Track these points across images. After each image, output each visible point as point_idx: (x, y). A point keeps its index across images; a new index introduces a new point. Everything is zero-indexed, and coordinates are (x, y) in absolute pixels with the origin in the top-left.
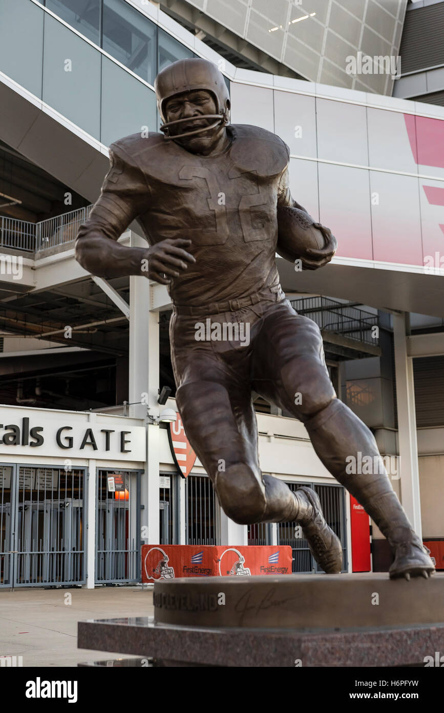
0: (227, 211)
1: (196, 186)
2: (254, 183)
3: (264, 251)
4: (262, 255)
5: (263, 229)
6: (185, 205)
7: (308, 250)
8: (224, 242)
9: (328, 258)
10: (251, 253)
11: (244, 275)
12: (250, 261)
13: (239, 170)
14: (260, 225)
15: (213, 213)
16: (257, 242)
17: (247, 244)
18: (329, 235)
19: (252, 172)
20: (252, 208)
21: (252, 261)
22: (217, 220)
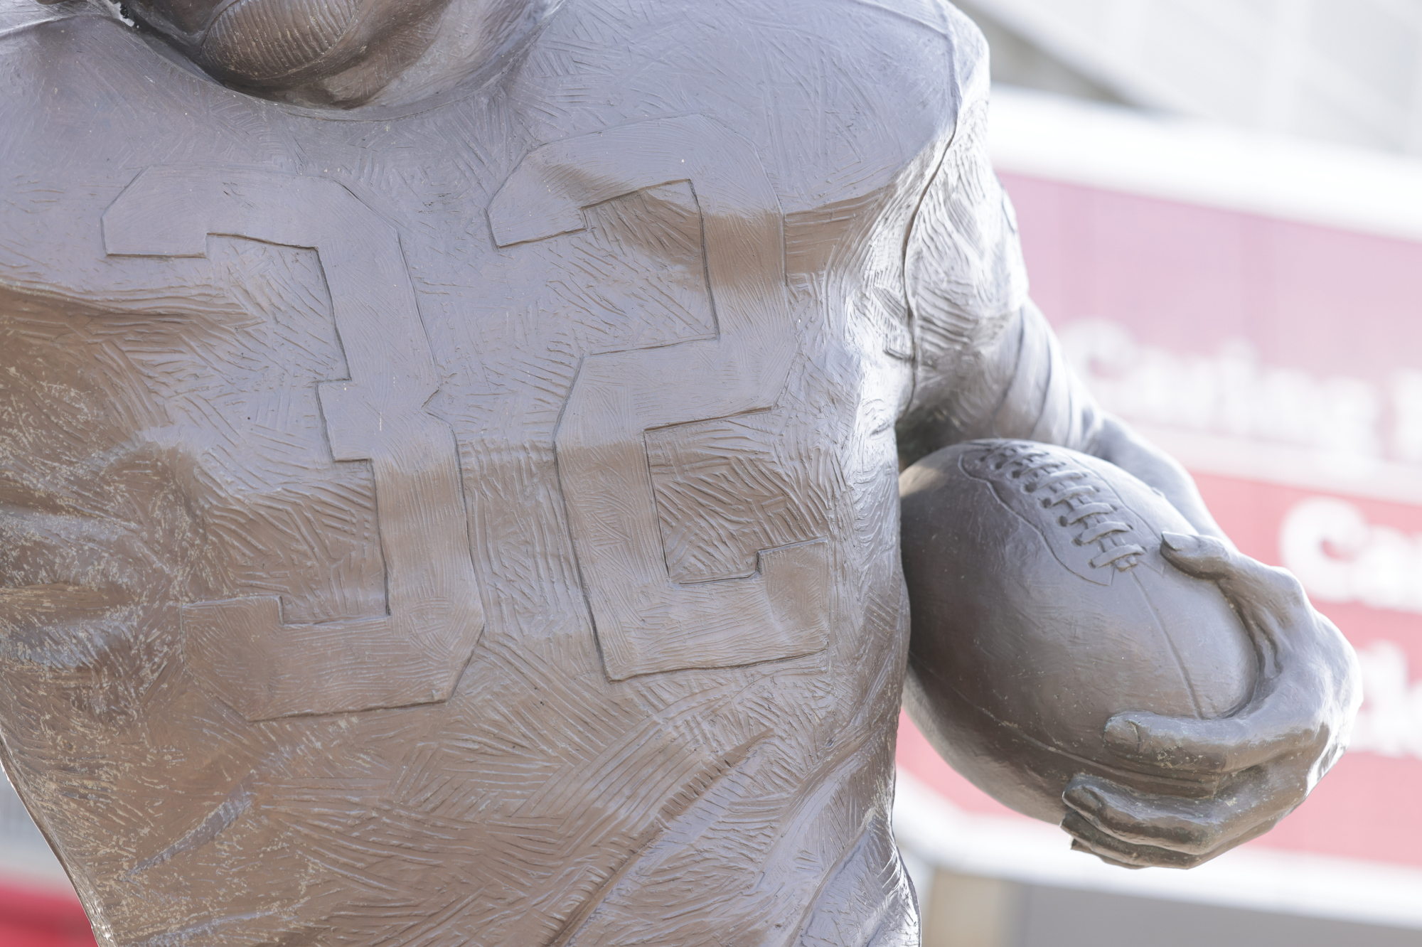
0: (471, 462)
1: (240, 299)
2: (677, 270)
3: (766, 735)
4: (753, 765)
5: (756, 587)
6: (157, 438)
7: (1116, 724)
8: (442, 684)
9: (1275, 778)
10: (668, 755)
11: (608, 913)
12: (654, 814)
13: (571, 180)
14: (725, 553)
15: (358, 478)
16: (705, 678)
17: (627, 691)
18: (1284, 620)
19: (658, 195)
20: (666, 436)
21: (669, 813)
22: (391, 532)
